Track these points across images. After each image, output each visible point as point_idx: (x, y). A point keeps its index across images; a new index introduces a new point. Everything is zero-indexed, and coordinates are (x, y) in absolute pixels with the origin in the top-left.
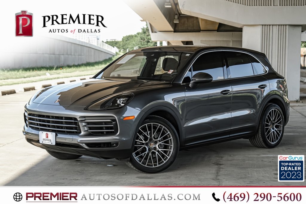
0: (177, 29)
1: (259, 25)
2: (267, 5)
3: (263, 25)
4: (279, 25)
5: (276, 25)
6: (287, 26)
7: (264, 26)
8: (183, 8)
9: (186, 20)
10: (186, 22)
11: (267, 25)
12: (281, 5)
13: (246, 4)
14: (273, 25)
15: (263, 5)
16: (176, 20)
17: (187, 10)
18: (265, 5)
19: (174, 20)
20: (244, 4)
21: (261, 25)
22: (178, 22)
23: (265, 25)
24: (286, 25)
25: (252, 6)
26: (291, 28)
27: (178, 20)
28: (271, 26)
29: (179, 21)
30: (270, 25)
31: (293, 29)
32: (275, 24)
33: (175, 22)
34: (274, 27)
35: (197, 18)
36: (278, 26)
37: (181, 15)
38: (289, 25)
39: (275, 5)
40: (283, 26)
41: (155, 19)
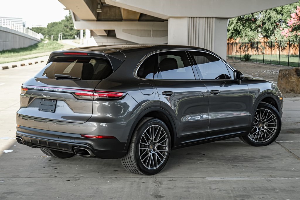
0: (99, 18)
1: (186, 17)
3: (189, 17)
4: (205, 18)
5: (203, 17)
6: (214, 19)
7: (190, 19)
9: (108, 9)
10: (109, 12)
11: (194, 17)
14: (199, 18)
16: (99, 9)
17: (111, 1)
19: (97, 9)
21: (188, 17)
22: (101, 12)
23: (192, 17)
24: (212, 18)
26: (218, 21)
27: (101, 10)
28: (198, 19)
29: (102, 11)
30: (196, 18)
31: (220, 22)
32: (202, 16)
33: (98, 11)
34: (201, 19)
35: (119, 8)
36: (204, 19)
37: (104, 5)
38: (216, 18)
40: (209, 19)
41: (79, 8)
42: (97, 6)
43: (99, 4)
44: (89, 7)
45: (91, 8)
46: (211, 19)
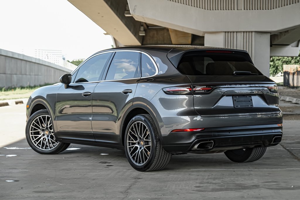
1: (222, 32)
2: (230, 8)
3: (225, 32)
4: (244, 32)
5: (241, 32)
6: (253, 33)
7: (227, 34)
8: (135, 13)
9: (155, 32)
10: (156, 35)
11: (231, 32)
12: (246, 9)
13: (206, 8)
14: (237, 32)
15: (225, 8)
16: (142, 32)
17: (138, 16)
18: (227, 9)
19: (140, 32)
20: (204, 8)
21: (224, 32)
22: (144, 35)
23: (228, 32)
24: (252, 32)
25: (213, 11)
26: (258, 36)
27: (144, 32)
28: (235, 33)
29: (146, 33)
30: (233, 32)
31: (260, 37)
32: (240, 30)
33: (141, 34)
34: (239, 34)
36: (242, 33)
37: (150, 27)
38: (255, 32)
39: (239, 9)
40: (248, 33)
41: (117, 31)
42: (140, 28)
43: (142, 26)
44: (130, 30)
45: (132, 31)
46: (250, 33)
